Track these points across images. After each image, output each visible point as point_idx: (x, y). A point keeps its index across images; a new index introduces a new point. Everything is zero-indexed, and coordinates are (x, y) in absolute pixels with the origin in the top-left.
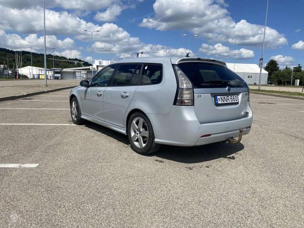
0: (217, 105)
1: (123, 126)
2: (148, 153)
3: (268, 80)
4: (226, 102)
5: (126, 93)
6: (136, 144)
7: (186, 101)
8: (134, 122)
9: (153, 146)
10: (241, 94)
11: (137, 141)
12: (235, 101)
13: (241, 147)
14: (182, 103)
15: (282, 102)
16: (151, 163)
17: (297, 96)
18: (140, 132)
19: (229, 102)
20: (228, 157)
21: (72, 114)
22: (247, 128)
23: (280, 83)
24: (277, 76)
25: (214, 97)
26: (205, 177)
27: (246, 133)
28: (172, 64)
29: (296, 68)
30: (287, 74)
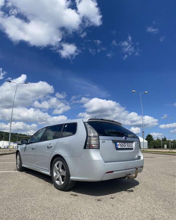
0: (117, 149)
1: (48, 169)
2: (66, 189)
3: (148, 146)
4: (124, 147)
5: (51, 144)
6: (57, 182)
7: (93, 145)
8: (56, 165)
9: (69, 183)
10: (135, 142)
11: (58, 180)
12: (131, 147)
13: (137, 183)
14: (91, 147)
15: (159, 156)
16: (67, 197)
17: (167, 153)
18: (60, 173)
19: (126, 147)
20: (128, 190)
21: (17, 164)
22: (141, 167)
23: (155, 147)
24: (153, 143)
25: (115, 143)
26: (111, 206)
27: (140, 171)
28: (84, 122)
29: (163, 139)
30: (159, 143)
